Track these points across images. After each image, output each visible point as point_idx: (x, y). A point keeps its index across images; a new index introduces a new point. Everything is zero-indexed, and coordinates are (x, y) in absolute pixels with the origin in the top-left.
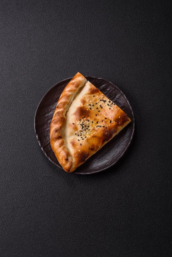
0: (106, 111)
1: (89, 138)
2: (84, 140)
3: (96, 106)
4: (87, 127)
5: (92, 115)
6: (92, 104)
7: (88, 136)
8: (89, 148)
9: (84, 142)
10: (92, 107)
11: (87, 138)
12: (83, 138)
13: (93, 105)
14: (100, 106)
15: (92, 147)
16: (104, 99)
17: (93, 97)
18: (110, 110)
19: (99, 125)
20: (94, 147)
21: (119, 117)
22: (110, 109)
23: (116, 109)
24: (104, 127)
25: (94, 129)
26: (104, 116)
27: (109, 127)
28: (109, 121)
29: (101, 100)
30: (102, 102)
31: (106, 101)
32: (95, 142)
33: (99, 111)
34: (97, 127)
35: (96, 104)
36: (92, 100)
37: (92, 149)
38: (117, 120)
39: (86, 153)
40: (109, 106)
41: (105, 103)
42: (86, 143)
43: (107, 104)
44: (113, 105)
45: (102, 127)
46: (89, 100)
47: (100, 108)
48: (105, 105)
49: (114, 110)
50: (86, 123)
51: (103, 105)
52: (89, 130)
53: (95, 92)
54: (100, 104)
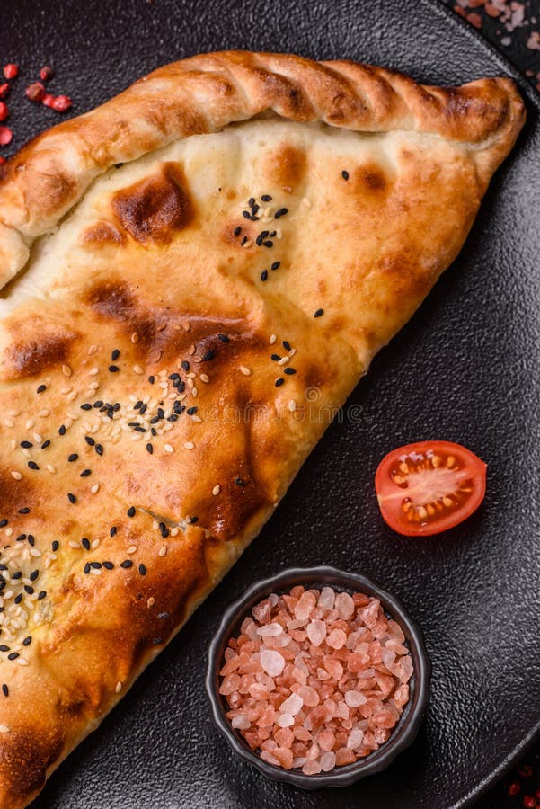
0: (130, 468)
1: (47, 646)
2: (19, 661)
3: (62, 446)
4: (27, 581)
5: (51, 505)
6: (36, 439)
7: (40, 635)
8: (58, 705)
9: (21, 674)
10: (38, 454)
11: (34, 644)
12: (15, 648)
13: (46, 445)
14: (90, 441)
15: (72, 694)
16: (107, 399)
17: (37, 397)
18: (152, 457)
19: (95, 555)
20: (86, 696)
21: (216, 490)
22: (150, 448)
23: (190, 445)
24: (127, 564)
25: (69, 588)
26: (120, 500)
27: (159, 561)
28: (156, 525)
29: (87, 407)
30: (96, 416)
31: (117, 407)
32: (85, 662)
33: (87, 473)
34: (87, 571)
35: (63, 431)
36: (31, 414)
37: (76, 709)
38: (201, 513)
39: (43, 739)
40: (143, 431)
41: (111, 418)
42: (34, 677)
43: (130, 425)
44: (164, 424)
45: (119, 570)
46: (15, 416)
47: (88, 452)
48: (119, 429)
49: (174, 451)
50: (19, 556)
51: (106, 434)
52: (39, 599)
53: (48, 363)
54: (88, 433)
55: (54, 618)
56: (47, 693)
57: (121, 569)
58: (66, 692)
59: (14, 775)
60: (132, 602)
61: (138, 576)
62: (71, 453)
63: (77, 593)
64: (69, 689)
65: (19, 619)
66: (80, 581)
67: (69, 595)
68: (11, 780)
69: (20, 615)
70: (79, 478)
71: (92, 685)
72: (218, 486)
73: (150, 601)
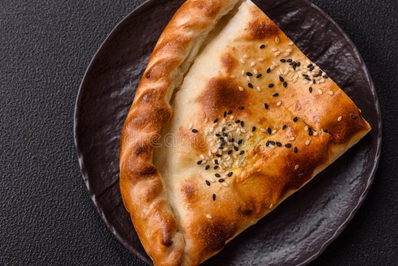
0: (299, 98)
1: (240, 179)
2: (224, 184)
3: (267, 78)
4: (236, 144)
5: (255, 107)
6: (255, 72)
7: (236, 172)
8: (239, 210)
9: (224, 191)
10: (255, 82)
11: (233, 176)
12: (223, 176)
13: (259, 76)
14: (281, 79)
15: (247, 205)
16: (294, 59)
17: (260, 51)
18: (311, 94)
19: (274, 138)
20: (254, 207)
21: (339, 119)
22: (311, 90)
23: (331, 93)
24: (288, 146)
25: (257, 152)
26: (290, 112)
27: (305, 147)
28: (306, 128)
29: (283, 61)
30: (287, 66)
31: (298, 64)
32: (257, 190)
33: (276, 95)
34: (267, 145)
35: (269, 71)
36: (255, 58)
37: (248, 213)
38: (330, 127)
39: (228, 225)
40: (309, 80)
41: (295, 69)
42: (230, 193)
43: (303, 75)
44: (321, 79)
45: (284, 148)
46: (247, 58)
47: (279, 84)
48: (297, 76)
49: (322, 94)
50: (235, 131)
51: (290, 77)
52: (240, 154)
53: (269, 34)
54: (281, 74)
55: (246, 165)
56: (235, 202)
57: (285, 147)
58: (244, 204)
59: (209, 241)
60: (287, 165)
61: (293, 153)
62: (271, 83)
63: (260, 155)
64: (246, 202)
65: (228, 163)
66: (262, 149)
67: (256, 155)
68: (208, 243)
69: (229, 160)
70: (272, 97)
71: (258, 203)
72: (341, 117)
73: (296, 167)
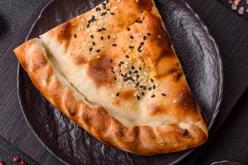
1: (156, 75)
3: (97, 39)
4: (133, 71)
5: (113, 52)
6: (90, 45)
7: (152, 76)
11: (153, 79)
13: (94, 44)
14: (100, 30)
16: (90, 18)
18: (116, 15)
19: (137, 46)
22: (113, 14)
23: (119, 1)
24: (145, 38)
27: (148, 28)
28: (136, 24)
29: (88, 26)
30: (93, 24)
31: (94, 17)
33: (109, 37)
34: (140, 51)
35: (92, 37)
36: (81, 43)
38: (140, 8)
39: (184, 91)
40: (106, 13)
41: (96, 20)
43: (102, 16)
44: (108, 5)
45: (145, 42)
47: (103, 33)
48: (101, 20)
49: (118, 7)
50: (125, 69)
51: (100, 24)
52: (141, 70)
53: (69, 29)
54: (97, 29)
55: (149, 69)
56: (170, 83)
60: (157, 42)
61: (150, 37)
62: (100, 38)
65: (144, 80)
66: (141, 55)
67: (144, 60)
70: (109, 40)
73: (159, 36)
